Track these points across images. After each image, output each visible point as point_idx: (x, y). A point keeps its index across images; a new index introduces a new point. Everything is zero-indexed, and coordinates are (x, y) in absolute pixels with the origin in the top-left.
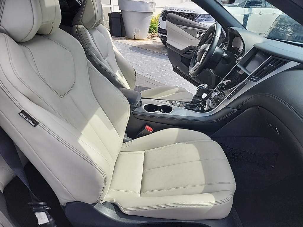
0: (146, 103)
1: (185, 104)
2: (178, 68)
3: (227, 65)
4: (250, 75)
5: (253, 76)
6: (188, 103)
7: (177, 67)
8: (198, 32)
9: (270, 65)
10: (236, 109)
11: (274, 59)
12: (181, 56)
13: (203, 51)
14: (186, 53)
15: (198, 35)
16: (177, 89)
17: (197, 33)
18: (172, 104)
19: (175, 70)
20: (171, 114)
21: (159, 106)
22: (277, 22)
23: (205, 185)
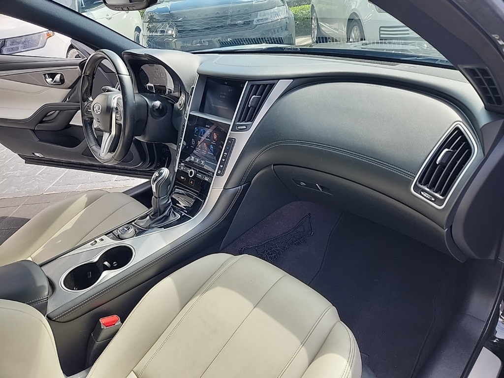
0: (60, 272)
1: (143, 222)
2: (37, 154)
3: (163, 118)
4: (232, 124)
5: (238, 123)
6: (148, 217)
7: (34, 154)
8: (45, 75)
9: (254, 96)
10: (241, 185)
11: (252, 86)
12: (33, 131)
13: (108, 110)
14: (41, 122)
15: (49, 80)
16: (84, 199)
17: (44, 77)
18: (119, 238)
19: (30, 160)
20: (137, 259)
21: (96, 260)
22: (148, 23)
23: (303, 343)
